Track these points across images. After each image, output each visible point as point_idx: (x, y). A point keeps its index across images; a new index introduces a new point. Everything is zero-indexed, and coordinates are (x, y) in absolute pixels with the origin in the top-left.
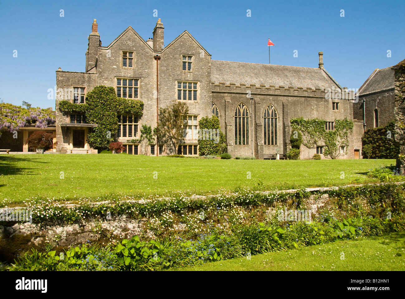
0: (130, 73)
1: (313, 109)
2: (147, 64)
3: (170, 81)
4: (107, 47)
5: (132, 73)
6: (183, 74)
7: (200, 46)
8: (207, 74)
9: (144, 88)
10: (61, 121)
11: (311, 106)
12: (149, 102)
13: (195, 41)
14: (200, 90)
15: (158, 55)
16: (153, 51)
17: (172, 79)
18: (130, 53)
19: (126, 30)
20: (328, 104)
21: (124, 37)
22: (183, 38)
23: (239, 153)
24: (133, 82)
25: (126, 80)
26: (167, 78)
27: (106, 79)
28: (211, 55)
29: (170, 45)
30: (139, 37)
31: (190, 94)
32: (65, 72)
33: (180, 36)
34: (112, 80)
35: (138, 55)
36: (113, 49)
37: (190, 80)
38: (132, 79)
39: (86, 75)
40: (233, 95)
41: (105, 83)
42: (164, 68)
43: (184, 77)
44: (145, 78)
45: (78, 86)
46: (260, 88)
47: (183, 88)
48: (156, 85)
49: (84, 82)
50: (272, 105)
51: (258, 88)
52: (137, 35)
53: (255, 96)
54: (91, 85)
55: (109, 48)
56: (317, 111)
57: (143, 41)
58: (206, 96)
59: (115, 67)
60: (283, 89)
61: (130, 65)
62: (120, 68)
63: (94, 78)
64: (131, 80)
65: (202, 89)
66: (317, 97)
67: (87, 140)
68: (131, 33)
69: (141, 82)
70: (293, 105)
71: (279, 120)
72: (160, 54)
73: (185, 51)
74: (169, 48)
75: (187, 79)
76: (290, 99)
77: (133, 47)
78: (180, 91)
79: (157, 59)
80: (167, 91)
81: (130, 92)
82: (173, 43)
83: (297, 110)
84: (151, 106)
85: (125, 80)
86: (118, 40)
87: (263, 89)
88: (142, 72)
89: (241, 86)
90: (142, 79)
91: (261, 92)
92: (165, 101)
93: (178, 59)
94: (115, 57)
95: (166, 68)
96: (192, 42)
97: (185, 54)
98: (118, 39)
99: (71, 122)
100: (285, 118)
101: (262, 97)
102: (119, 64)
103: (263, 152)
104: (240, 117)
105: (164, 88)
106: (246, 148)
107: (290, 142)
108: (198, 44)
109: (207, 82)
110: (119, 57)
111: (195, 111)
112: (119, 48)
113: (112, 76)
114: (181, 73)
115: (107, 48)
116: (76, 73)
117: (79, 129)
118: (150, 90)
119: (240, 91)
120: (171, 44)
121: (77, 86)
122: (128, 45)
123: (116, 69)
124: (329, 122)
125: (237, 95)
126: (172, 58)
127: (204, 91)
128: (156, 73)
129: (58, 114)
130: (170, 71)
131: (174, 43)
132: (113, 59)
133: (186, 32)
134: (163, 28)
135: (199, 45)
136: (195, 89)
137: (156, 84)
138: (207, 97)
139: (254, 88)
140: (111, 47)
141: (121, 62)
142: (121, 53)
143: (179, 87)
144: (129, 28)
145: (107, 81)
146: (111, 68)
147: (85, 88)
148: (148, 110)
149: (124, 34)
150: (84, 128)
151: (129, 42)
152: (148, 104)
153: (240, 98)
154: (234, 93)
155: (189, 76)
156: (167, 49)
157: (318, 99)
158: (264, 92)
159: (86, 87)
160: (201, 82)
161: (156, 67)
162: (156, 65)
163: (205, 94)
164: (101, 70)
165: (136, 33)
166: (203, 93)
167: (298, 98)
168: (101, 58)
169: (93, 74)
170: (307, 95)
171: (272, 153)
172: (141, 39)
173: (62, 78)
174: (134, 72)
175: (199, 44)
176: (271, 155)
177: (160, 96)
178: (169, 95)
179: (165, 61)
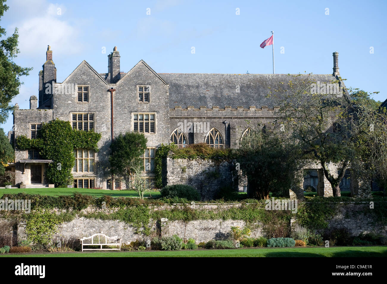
0: (85, 108)
2: (101, 98)
3: (126, 113)
6: (139, 106)
8: (164, 104)
9: (99, 122)
10: (20, 158)
12: (104, 136)
16: (107, 84)
18: (84, 87)
21: (79, 71)
22: (138, 69)
25: (81, 115)
26: (123, 111)
27: (62, 115)
31: (147, 127)
34: (68, 115)
35: (93, 89)
39: (43, 112)
42: (119, 101)
43: (140, 109)
44: (100, 112)
46: (237, 111)
47: (139, 120)
49: (40, 119)
50: (252, 130)
52: (91, 69)
53: (230, 120)
54: (47, 121)
57: (98, 74)
58: (164, 127)
59: (70, 102)
60: (266, 110)
61: (85, 100)
62: (75, 103)
63: (50, 114)
64: (86, 115)
65: (159, 120)
67: (44, 175)
68: (85, 67)
69: (96, 116)
72: (115, 87)
73: (141, 82)
75: (143, 110)
77: (88, 81)
78: (136, 123)
79: (112, 91)
80: (122, 124)
81: (86, 127)
87: (241, 112)
88: (97, 106)
89: (214, 109)
90: (97, 113)
91: (237, 115)
93: (134, 91)
96: (148, 72)
99: (29, 158)
101: (239, 120)
102: (74, 99)
104: (212, 145)
105: (119, 121)
109: (164, 112)
111: (152, 143)
113: (67, 112)
114: (137, 104)
117: (37, 164)
118: (105, 124)
119: (212, 115)
122: (83, 79)
123: (71, 105)
125: (209, 120)
126: (127, 89)
127: (162, 122)
128: (111, 107)
130: (126, 104)
136: (152, 120)
137: (111, 117)
139: (229, 111)
141: (76, 97)
143: (136, 119)
146: (66, 104)
147: (42, 124)
148: (104, 144)
150: (41, 164)
153: (212, 123)
154: (204, 118)
156: (122, 81)
158: (242, 115)
160: (158, 113)
162: (111, 98)
164: (56, 106)
168: (56, 95)
173: (20, 116)
174: (89, 107)
177: (115, 129)
178: (125, 128)
179: (120, 93)
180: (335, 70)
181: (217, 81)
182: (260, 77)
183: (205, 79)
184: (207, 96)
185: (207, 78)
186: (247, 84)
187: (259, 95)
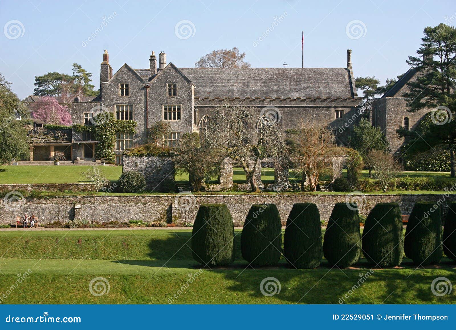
0: (125, 101)
1: (312, 118)
2: (139, 93)
3: (157, 105)
5: (128, 101)
8: (188, 97)
9: (137, 111)
10: (76, 139)
12: (141, 123)
15: (147, 85)
16: (143, 82)
18: (126, 85)
20: (330, 112)
21: (121, 72)
22: (168, 70)
25: (123, 106)
26: (155, 103)
27: (108, 106)
35: (132, 86)
36: (112, 82)
37: (174, 103)
38: (128, 105)
39: (93, 104)
43: (169, 101)
44: (137, 103)
47: (169, 110)
59: (114, 96)
62: (118, 97)
66: (317, 106)
68: (126, 69)
69: (134, 107)
73: (170, 80)
75: (171, 103)
77: (128, 79)
78: (166, 112)
79: (147, 88)
80: (155, 113)
81: (127, 115)
87: (258, 102)
88: (135, 99)
92: (153, 121)
93: (164, 87)
94: (114, 89)
95: (154, 95)
96: (176, 72)
99: (83, 139)
101: (257, 108)
102: (117, 93)
105: (152, 111)
110: (117, 88)
111: (178, 128)
112: (117, 82)
113: (112, 104)
114: (166, 98)
116: (86, 103)
118: (141, 113)
119: (235, 104)
126: (159, 86)
128: (146, 100)
130: (157, 97)
136: (179, 110)
139: (248, 101)
142: (119, 85)
143: (166, 109)
146: (111, 98)
148: (140, 129)
151: (125, 76)
162: (146, 93)
164: (104, 99)
166: (185, 113)
168: (104, 90)
169: (98, 102)
173: (76, 107)
179: (153, 89)
180: (349, 64)
181: (247, 75)
182: (284, 71)
183: (236, 73)
184: (235, 87)
185: (238, 72)
186: (270, 78)
187: (279, 87)
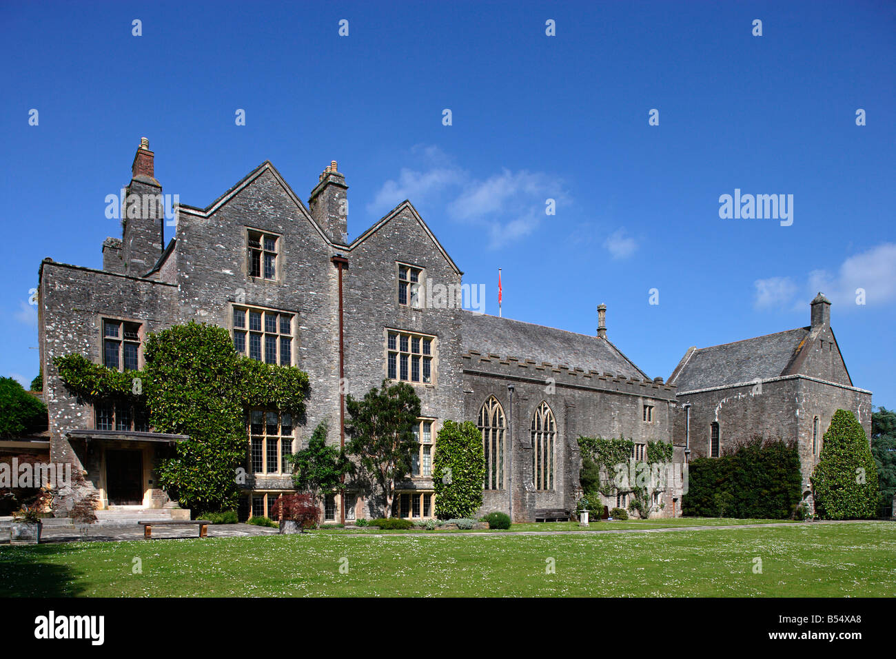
0: (270, 296)
1: (614, 418)
2: (313, 276)
3: (371, 327)
4: (203, 208)
5: (276, 297)
6: (401, 314)
7: (439, 246)
8: (452, 318)
9: (307, 339)
10: (68, 423)
11: (611, 411)
12: (321, 380)
13: (428, 231)
14: (439, 357)
15: (341, 255)
16: (329, 242)
17: (376, 325)
18: (267, 238)
19: (257, 170)
20: (637, 408)
21: (252, 190)
22: (400, 221)
23: (487, 508)
24: (278, 320)
25: (259, 313)
26: (365, 320)
27: (204, 304)
28: (461, 274)
29: (369, 234)
30: (293, 196)
31: (415, 366)
32: (74, 268)
33: (394, 214)
34: (221, 309)
35: (292, 247)
36: (221, 219)
37: (417, 329)
38: (276, 314)
39: (143, 287)
40: (476, 378)
41: (200, 316)
42: (357, 292)
43: (403, 321)
44: (309, 312)
45: (119, 318)
46: (526, 367)
47: (401, 350)
48: (337, 335)
49: (136, 308)
50: (546, 406)
51: (523, 366)
52: (288, 189)
53: (516, 383)
54: (158, 317)
55: (209, 213)
56: (620, 421)
57: (304, 210)
58: (452, 373)
59: (228, 272)
60: (566, 371)
61: (269, 273)
62: (243, 277)
63: (167, 297)
64: (271, 316)
65: (443, 354)
66: (622, 394)
67: (150, 482)
68: (270, 181)
69: (299, 324)
70: (582, 406)
71: (557, 437)
72: (347, 253)
73: (404, 254)
74: (368, 239)
75: (410, 326)
76: (577, 393)
77: (276, 221)
78: (392, 355)
79: (340, 264)
80: (364, 354)
81: (271, 350)
82: (377, 227)
83: (588, 419)
84: (326, 391)
85: (255, 314)
86: (234, 196)
87: (532, 370)
88: (302, 296)
89: (492, 358)
90: (303, 315)
91: (526, 375)
92: (359, 379)
93: (389, 274)
94: (226, 244)
95: (360, 293)
96: (420, 234)
97: (405, 260)
98: (235, 191)
99: (98, 427)
100: (570, 434)
101: (530, 386)
102: (240, 263)
103: (534, 505)
104: (487, 427)
105: (356, 346)
106: (499, 496)
107: (579, 484)
108: (434, 239)
109: (454, 338)
110: (238, 244)
111: (427, 408)
112: (239, 221)
113: (220, 298)
114: (396, 310)
115: (205, 212)
116: (109, 277)
117: (126, 446)
118: (322, 348)
119: (489, 369)
120: (374, 230)
121: (114, 318)
122: (263, 213)
123: (231, 280)
124: (638, 445)
125: (484, 379)
126: (375, 267)
127: (447, 360)
128: (337, 304)
129: (56, 401)
130: (371, 302)
131: (380, 228)
132: (223, 250)
133: (408, 204)
134: (346, 188)
135: (437, 244)
136: (427, 353)
137: (338, 331)
138: (454, 377)
139: (514, 365)
140: (215, 212)
141: (245, 260)
142: (244, 233)
143: (392, 345)
144: (267, 166)
145: (206, 310)
146: (217, 275)
147: (141, 324)
148: (319, 402)
149: (250, 179)
150: (141, 446)
151: (266, 207)
152: (319, 386)
153: (489, 385)
154: (477, 374)
155: (414, 319)
156: (364, 243)
157: (621, 397)
158: (533, 377)
159: (144, 323)
160: (440, 337)
161: (335, 286)
162: (336, 280)
163: (449, 369)
164: (187, 277)
165: (284, 184)
166: (445, 365)
167: (591, 393)
168: (185, 241)
169: (164, 284)
170: (604, 388)
171: (545, 507)
172: (298, 202)
173: (65, 288)
174: (282, 294)
175: (435, 242)
176: (543, 510)
177: (349, 365)
178: (369, 364)
